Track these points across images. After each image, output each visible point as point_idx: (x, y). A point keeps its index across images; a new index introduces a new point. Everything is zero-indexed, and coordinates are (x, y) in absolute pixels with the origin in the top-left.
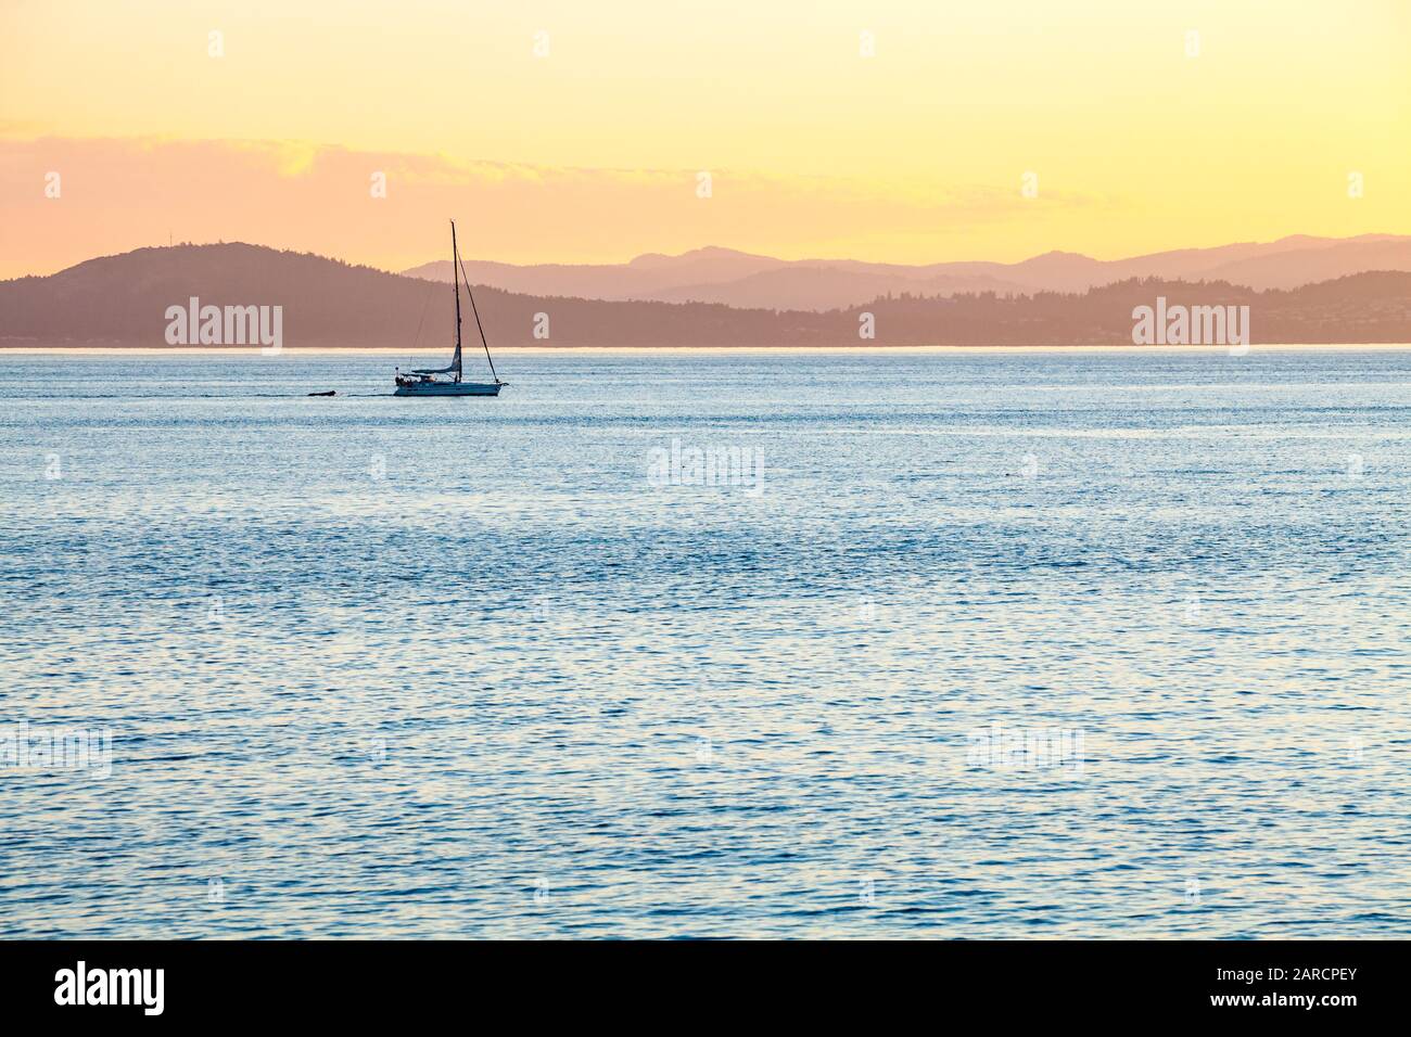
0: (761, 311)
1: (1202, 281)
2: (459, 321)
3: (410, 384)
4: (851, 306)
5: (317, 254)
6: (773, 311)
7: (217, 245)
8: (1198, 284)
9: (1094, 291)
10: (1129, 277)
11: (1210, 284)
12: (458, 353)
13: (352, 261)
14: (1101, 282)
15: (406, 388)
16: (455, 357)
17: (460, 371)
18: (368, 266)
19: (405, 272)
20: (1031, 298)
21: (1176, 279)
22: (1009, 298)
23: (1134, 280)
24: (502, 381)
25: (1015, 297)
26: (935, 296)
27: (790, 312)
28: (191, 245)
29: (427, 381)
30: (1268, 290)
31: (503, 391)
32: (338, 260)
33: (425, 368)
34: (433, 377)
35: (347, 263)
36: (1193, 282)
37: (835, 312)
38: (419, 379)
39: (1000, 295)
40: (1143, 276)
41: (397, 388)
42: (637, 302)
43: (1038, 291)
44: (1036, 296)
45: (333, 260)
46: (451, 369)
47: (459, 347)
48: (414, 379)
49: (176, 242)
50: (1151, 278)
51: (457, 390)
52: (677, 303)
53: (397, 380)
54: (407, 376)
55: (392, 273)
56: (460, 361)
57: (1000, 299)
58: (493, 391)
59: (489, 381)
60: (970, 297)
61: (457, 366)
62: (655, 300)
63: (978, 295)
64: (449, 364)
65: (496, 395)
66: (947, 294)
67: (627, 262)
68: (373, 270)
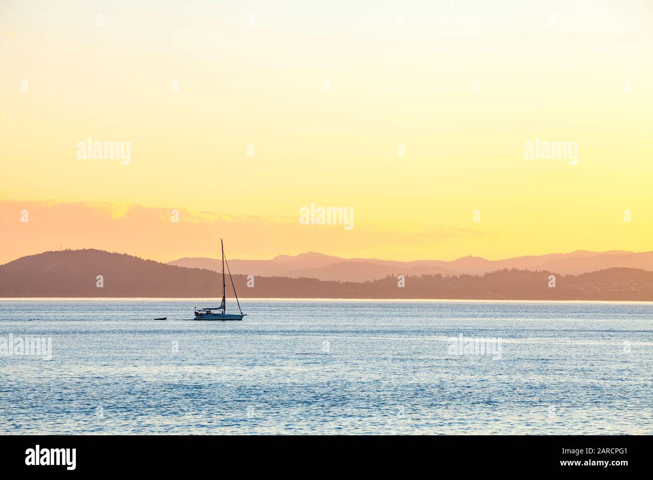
0: (334, 282)
1: (537, 271)
2: (224, 285)
3: (202, 315)
4: (375, 280)
5: (128, 254)
6: (339, 282)
7: (82, 250)
8: (535, 272)
9: (487, 274)
10: (503, 268)
11: (540, 272)
12: (224, 300)
13: (145, 257)
14: (491, 270)
15: (199, 317)
16: (222, 302)
17: (225, 308)
18: (152, 260)
19: (169, 263)
20: (458, 277)
21: (525, 270)
22: (448, 277)
23: (506, 270)
24: (244, 313)
25: (451, 277)
26: (414, 276)
27: (347, 282)
28: (70, 250)
29: (209, 313)
30: (567, 275)
31: (244, 318)
32: (138, 257)
33: (208, 308)
34: (212, 311)
35: (142, 259)
36: (533, 271)
37: (367, 282)
38: (205, 312)
39: (444, 276)
40: (510, 268)
41: (195, 317)
42: (276, 277)
43: (461, 274)
44: (460, 276)
45: (136, 257)
46: (220, 308)
47: (224, 298)
48: (203, 312)
49: (63, 249)
50: (513, 269)
51: (223, 318)
52: (295, 278)
53: (195, 313)
54: (200, 311)
55: (163, 263)
56: (225, 304)
57: (444, 278)
58: (239, 318)
59: (239, 313)
60: (430, 276)
61: (223, 307)
62: (284, 276)
63: (434, 275)
64: (220, 306)
65: (241, 320)
66: (419, 275)
67: (272, 259)
68: (154, 262)
